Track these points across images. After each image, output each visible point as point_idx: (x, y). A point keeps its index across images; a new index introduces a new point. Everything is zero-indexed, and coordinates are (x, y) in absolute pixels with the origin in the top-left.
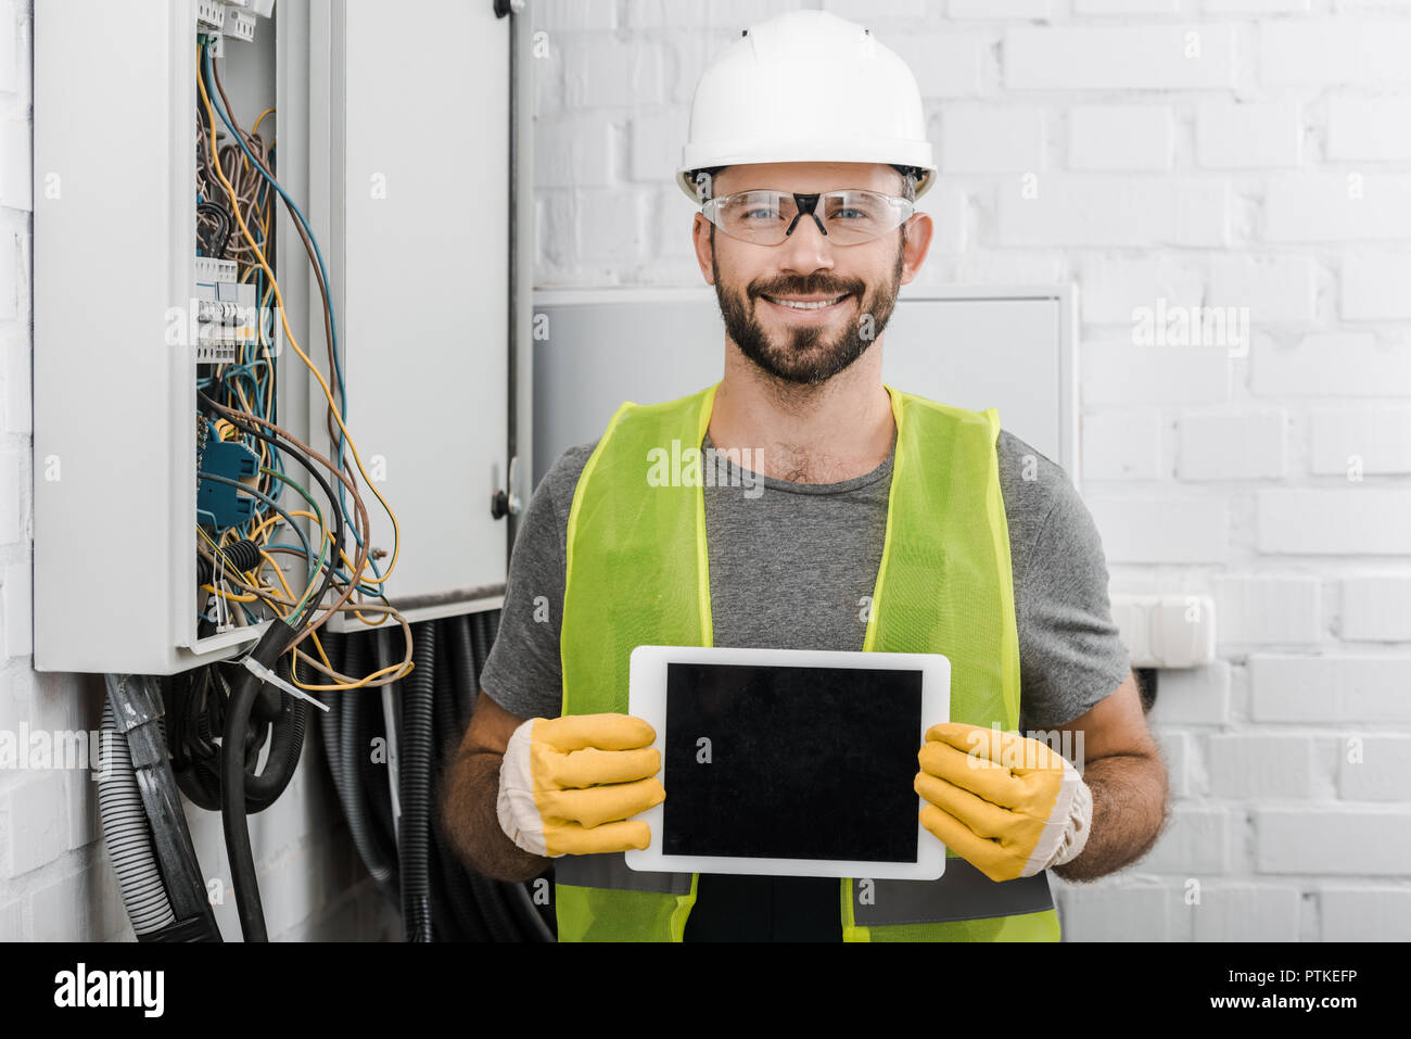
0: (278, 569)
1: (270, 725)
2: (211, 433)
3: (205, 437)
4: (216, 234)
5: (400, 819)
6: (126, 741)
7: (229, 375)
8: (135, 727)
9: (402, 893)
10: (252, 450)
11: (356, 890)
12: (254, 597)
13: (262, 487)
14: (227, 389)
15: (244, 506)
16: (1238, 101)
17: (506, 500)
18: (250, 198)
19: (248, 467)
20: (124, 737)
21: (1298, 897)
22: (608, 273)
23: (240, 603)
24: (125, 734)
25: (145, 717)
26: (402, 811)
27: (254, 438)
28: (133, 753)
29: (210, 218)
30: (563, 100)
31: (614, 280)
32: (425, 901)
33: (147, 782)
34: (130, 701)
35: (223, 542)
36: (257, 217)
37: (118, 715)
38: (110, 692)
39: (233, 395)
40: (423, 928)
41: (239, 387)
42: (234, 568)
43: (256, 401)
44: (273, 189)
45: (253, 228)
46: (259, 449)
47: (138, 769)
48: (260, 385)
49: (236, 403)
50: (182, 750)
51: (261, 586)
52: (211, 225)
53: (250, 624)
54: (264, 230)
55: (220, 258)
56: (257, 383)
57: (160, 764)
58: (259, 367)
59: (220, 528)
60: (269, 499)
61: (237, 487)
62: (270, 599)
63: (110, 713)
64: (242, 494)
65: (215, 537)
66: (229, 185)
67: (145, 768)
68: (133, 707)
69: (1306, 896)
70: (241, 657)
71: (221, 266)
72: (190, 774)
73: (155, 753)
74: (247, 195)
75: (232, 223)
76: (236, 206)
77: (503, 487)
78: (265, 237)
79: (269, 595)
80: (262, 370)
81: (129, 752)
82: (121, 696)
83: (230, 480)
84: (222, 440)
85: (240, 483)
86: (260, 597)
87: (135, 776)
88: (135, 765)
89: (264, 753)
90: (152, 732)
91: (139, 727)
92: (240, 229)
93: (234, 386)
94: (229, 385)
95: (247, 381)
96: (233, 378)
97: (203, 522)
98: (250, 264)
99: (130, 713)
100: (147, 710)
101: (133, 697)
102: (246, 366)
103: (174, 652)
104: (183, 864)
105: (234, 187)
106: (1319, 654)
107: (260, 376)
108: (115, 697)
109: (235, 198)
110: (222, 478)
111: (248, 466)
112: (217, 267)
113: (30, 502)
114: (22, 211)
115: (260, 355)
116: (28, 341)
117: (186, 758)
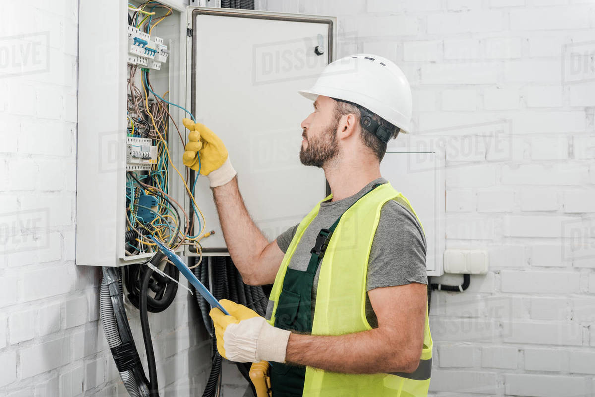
2: (143, 193)
3: (140, 194)
4: (145, 130)
6: (108, 288)
7: (153, 175)
8: (110, 283)
14: (152, 179)
15: (152, 215)
16: (498, 88)
21: (517, 351)
24: (108, 285)
25: (113, 280)
28: (110, 292)
33: (114, 301)
34: (109, 275)
36: (161, 125)
37: (106, 280)
38: (103, 272)
41: (156, 178)
44: (168, 115)
45: (161, 128)
47: (112, 297)
48: (163, 178)
55: (147, 137)
57: (118, 295)
58: (162, 172)
59: (144, 222)
61: (150, 210)
63: (103, 279)
67: (114, 296)
68: (110, 277)
69: (519, 351)
70: (147, 262)
71: (145, 140)
73: (116, 292)
74: (158, 118)
76: (154, 121)
78: (164, 131)
80: (164, 173)
82: (107, 274)
83: (148, 208)
84: (147, 195)
87: (110, 299)
88: (111, 295)
90: (116, 285)
91: (112, 283)
95: (159, 177)
98: (159, 139)
99: (109, 279)
100: (114, 278)
102: (159, 172)
103: (118, 260)
106: (524, 270)
107: (163, 175)
109: (154, 119)
110: (146, 207)
111: (153, 203)
113: (75, 212)
114: (74, 123)
115: (163, 168)
116: (76, 162)
117: (134, 295)
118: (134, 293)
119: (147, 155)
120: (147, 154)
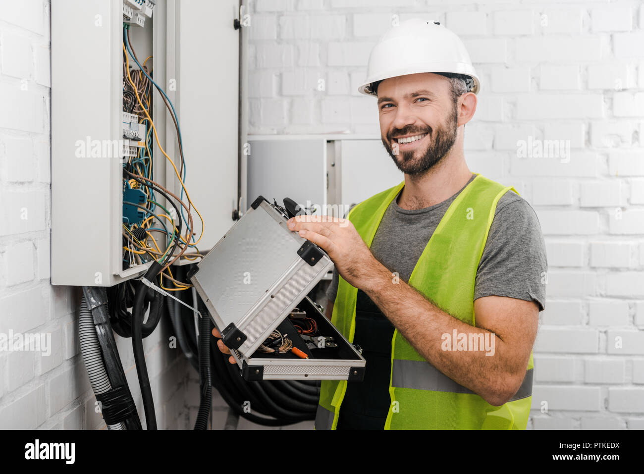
0: (154, 240)
1: (150, 302)
2: (127, 184)
3: (125, 187)
4: (129, 104)
5: (199, 336)
6: (91, 313)
7: (134, 162)
8: (95, 308)
9: (199, 364)
10: (143, 191)
11: (178, 359)
12: (144, 252)
13: (147, 207)
14: (133, 168)
15: (140, 215)
17: (238, 214)
18: (143, 91)
19: (142, 199)
20: (91, 312)
22: (273, 129)
23: (139, 255)
24: (91, 310)
25: (100, 303)
26: (200, 333)
27: (144, 186)
28: (94, 318)
29: (127, 97)
30: (256, 65)
31: (275, 132)
32: (208, 369)
33: (100, 330)
34: (93, 296)
35: (132, 229)
36: (145, 99)
37: (88, 302)
38: (84, 293)
39: (135, 171)
40: (208, 380)
41: (138, 167)
42: (136, 240)
43: (144, 172)
44: (152, 84)
45: (144, 103)
46: (146, 191)
47: (97, 325)
48: (146, 167)
49: (136, 173)
50: (114, 315)
51: (147, 247)
52: (127, 101)
53: (143, 263)
54: (148, 104)
55: (131, 113)
56: (145, 166)
57: (106, 322)
58: (146, 159)
59: (131, 224)
60: (151, 211)
62: (151, 253)
63: (84, 301)
64: (140, 210)
65: (129, 227)
66: (134, 85)
67: (99, 324)
68: (94, 299)
70: (140, 277)
71: (131, 117)
72: (118, 324)
73: (103, 318)
74: (141, 90)
75: (135, 101)
76: (137, 94)
77: (236, 208)
78: (149, 107)
79: (151, 251)
80: (147, 161)
81: (92, 318)
82: (89, 295)
83: (135, 204)
84: (131, 188)
85: (139, 206)
86: (147, 252)
87: (95, 327)
88: (95, 323)
89: (147, 314)
90: (102, 310)
91: (97, 307)
92: (139, 103)
93: (136, 167)
94: (134, 166)
95: (141, 165)
96: (135, 164)
97: (124, 221)
98: (142, 117)
99: (94, 302)
100: (100, 301)
101: (94, 295)
102: (141, 159)
103: (112, 277)
104: (115, 365)
105: (136, 86)
107: (146, 163)
108: (86, 294)
109: (136, 91)
110: (132, 203)
112: (130, 117)
113: (49, 212)
114: (46, 87)
115: (147, 154)
116: (49, 143)
117: (116, 318)
118: (117, 316)
119: (137, 136)
120: (134, 133)
